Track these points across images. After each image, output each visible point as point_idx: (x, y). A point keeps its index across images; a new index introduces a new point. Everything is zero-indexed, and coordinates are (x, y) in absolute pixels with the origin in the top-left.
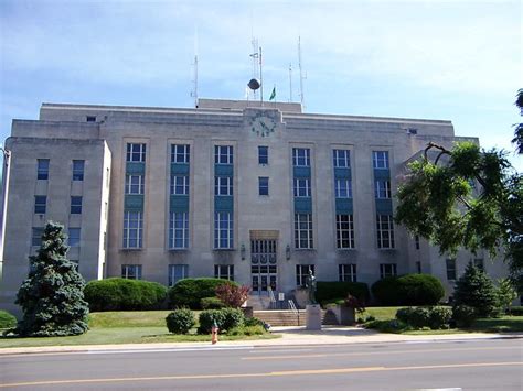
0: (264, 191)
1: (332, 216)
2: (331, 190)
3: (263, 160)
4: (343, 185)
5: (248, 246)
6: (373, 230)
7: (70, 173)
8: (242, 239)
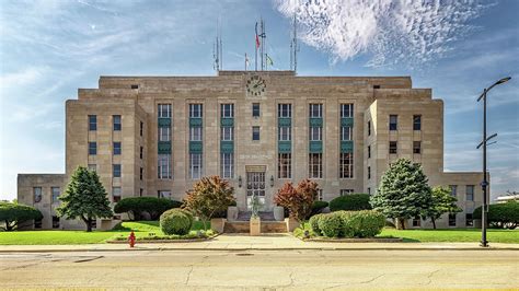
0: (256, 137)
1: (305, 155)
2: (306, 134)
3: (256, 113)
4: (316, 130)
5: (244, 176)
6: (337, 164)
7: (111, 125)
8: (240, 172)
